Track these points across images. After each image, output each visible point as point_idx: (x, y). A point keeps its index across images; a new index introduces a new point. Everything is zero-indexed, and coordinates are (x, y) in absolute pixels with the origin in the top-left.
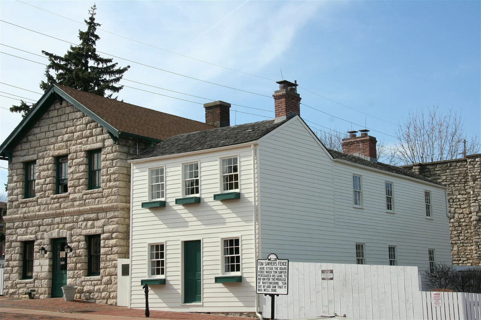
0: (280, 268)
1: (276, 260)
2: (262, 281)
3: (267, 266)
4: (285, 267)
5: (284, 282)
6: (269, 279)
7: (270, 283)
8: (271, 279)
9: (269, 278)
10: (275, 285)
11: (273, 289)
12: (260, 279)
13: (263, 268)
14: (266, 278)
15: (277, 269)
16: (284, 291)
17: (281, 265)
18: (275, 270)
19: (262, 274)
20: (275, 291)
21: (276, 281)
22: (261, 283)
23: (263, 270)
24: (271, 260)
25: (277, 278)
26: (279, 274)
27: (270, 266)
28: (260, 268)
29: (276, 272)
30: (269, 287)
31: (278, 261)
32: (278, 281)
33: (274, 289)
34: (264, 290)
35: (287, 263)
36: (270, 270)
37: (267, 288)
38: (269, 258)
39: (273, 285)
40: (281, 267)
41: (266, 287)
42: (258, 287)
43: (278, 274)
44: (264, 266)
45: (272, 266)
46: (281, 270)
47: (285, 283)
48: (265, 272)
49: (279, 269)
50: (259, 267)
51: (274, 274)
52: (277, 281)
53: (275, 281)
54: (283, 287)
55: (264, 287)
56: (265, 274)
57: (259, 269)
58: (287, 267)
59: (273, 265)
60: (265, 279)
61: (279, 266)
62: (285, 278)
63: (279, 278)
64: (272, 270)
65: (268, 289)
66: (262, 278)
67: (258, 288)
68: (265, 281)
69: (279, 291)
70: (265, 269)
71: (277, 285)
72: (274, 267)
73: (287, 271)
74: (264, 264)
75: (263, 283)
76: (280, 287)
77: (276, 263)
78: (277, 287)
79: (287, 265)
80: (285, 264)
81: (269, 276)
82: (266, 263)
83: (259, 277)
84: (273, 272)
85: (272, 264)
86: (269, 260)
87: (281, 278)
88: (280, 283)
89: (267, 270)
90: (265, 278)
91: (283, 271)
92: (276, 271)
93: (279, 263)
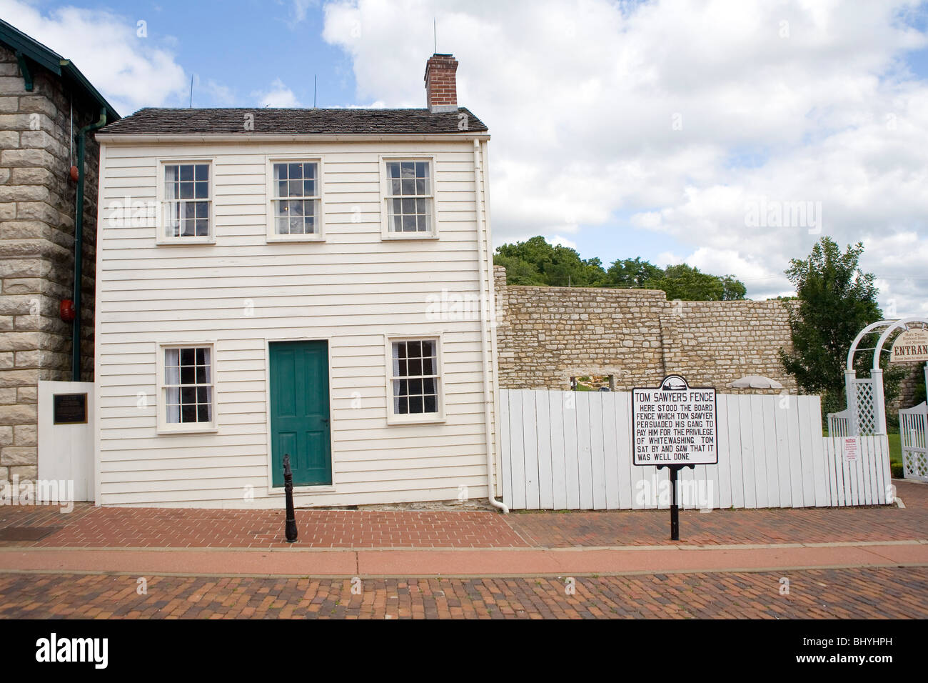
0: (696, 407)
1: (685, 389)
2: (647, 437)
3: (661, 402)
4: (708, 403)
5: (708, 436)
6: (669, 432)
7: (671, 441)
8: (672, 432)
9: (667, 429)
10: (683, 444)
11: (678, 453)
12: (642, 433)
13: (651, 407)
14: (659, 429)
15: (688, 408)
16: (707, 456)
17: (698, 399)
18: (684, 412)
19: (649, 421)
20: (684, 457)
21: (685, 436)
22: (646, 442)
23: (651, 412)
24: (671, 389)
25: (689, 428)
26: (694, 420)
27: (669, 403)
28: (642, 408)
29: (686, 416)
30: (668, 449)
31: (689, 391)
32: (691, 436)
33: (681, 452)
34: (656, 457)
35: (713, 395)
36: (670, 412)
37: (663, 452)
38: (667, 384)
39: (680, 445)
40: (698, 403)
41: (660, 449)
42: (636, 450)
43: (692, 421)
44: (652, 402)
45: (673, 403)
46: (698, 412)
47: (711, 440)
48: (656, 416)
49: (692, 408)
50: (637, 405)
51: (680, 420)
52: (688, 436)
53: (683, 436)
54: (706, 448)
55: (654, 449)
56: (656, 419)
57: (637, 410)
58: (713, 403)
59: (675, 399)
60: (656, 432)
61: (693, 403)
62: (709, 428)
63: (693, 428)
64: (673, 412)
65: (666, 453)
66: (647, 429)
67: (636, 453)
68: (655, 436)
69: (693, 457)
70: (656, 408)
71: (689, 445)
72: (678, 404)
73: (713, 412)
74: (652, 398)
75: (651, 441)
76: (699, 449)
77: (685, 395)
78: (689, 449)
79: (713, 398)
80: (707, 397)
81: (668, 425)
82: (658, 396)
83: (640, 428)
84: (676, 416)
85: (673, 397)
86: (666, 388)
87: (699, 428)
88: (698, 440)
89: (662, 412)
90: (655, 429)
91: (703, 412)
92: (686, 412)
93: (693, 395)
